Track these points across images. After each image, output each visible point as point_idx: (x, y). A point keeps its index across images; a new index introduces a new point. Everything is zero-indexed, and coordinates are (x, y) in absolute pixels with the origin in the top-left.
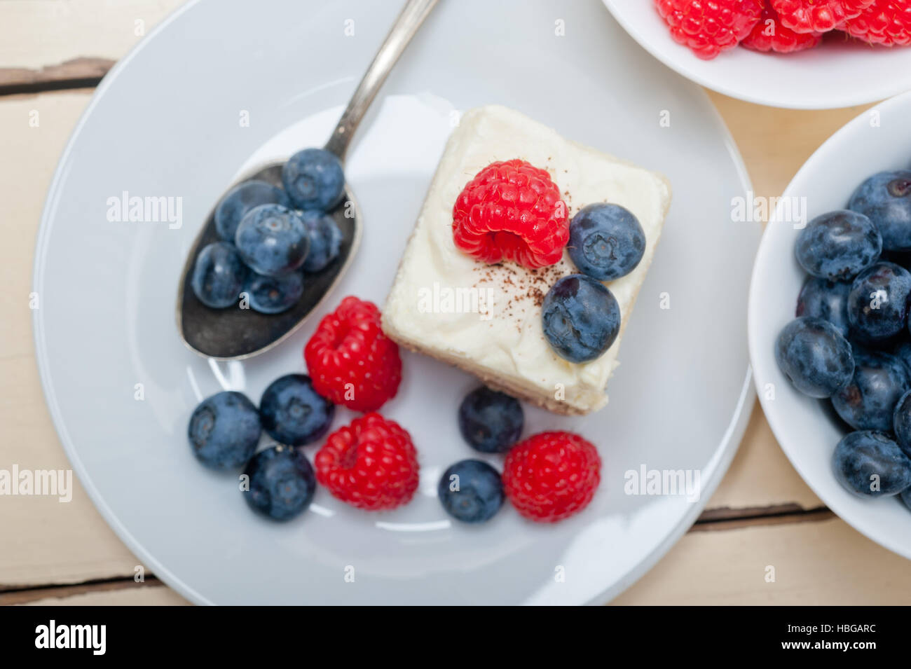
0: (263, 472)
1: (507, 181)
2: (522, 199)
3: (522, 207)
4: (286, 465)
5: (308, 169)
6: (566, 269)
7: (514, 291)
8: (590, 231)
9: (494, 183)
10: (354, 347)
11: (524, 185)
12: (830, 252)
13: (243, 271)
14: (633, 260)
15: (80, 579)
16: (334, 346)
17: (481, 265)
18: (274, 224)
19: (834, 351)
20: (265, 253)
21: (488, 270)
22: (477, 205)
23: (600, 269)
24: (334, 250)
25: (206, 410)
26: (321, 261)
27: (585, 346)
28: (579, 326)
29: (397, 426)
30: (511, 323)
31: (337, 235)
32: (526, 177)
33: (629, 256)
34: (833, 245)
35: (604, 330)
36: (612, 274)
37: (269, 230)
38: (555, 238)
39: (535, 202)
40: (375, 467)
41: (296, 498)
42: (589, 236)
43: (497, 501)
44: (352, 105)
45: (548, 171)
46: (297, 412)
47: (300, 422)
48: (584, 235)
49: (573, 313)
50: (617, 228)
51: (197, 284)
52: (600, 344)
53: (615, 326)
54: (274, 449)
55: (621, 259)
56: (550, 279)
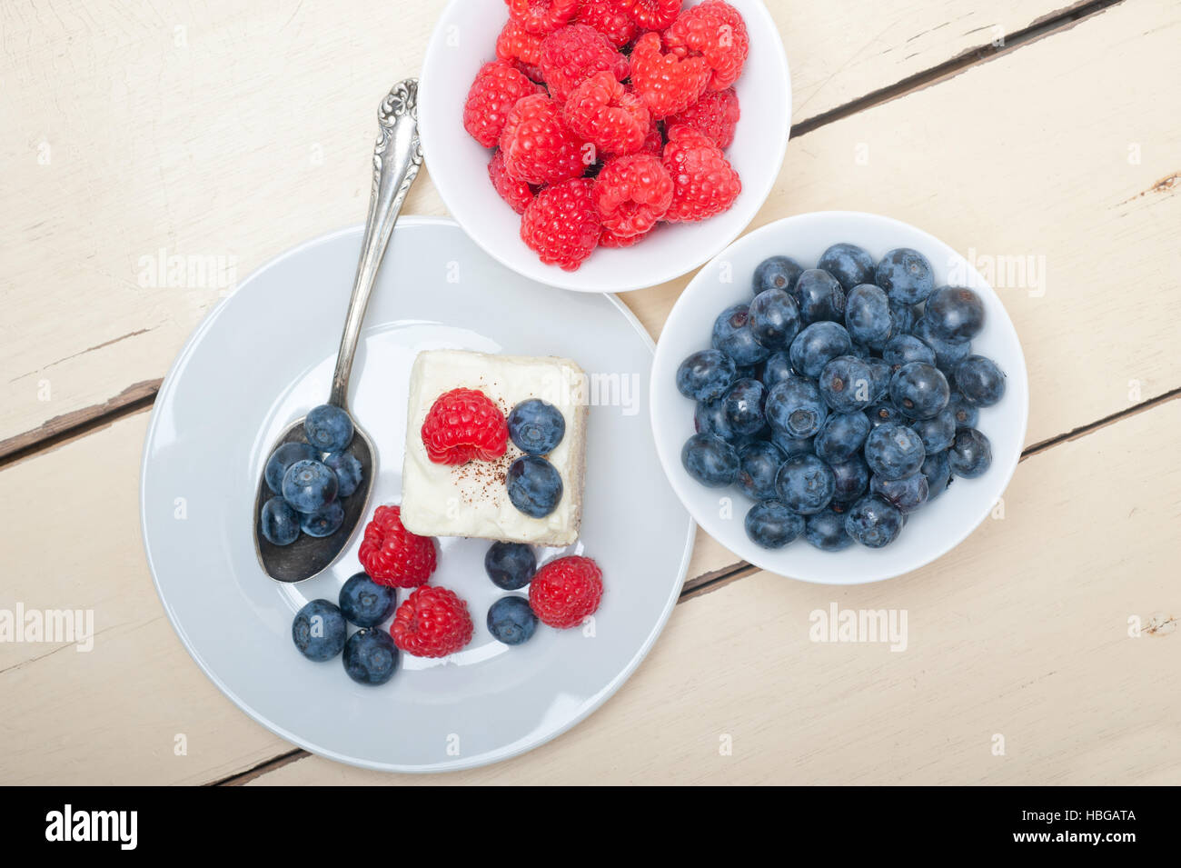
0: (356, 653)
1: (450, 410)
2: (464, 420)
3: (465, 426)
4: (371, 642)
5: (321, 424)
6: (515, 452)
7: (485, 479)
8: (521, 425)
9: (442, 414)
10: (392, 546)
11: (463, 409)
12: (697, 385)
13: (295, 516)
14: (558, 435)
15: (252, 767)
16: (377, 548)
17: (457, 466)
18: (307, 476)
19: (718, 456)
20: (306, 500)
21: (463, 469)
22: (435, 433)
23: (537, 448)
24: (358, 477)
25: (301, 621)
26: (350, 488)
27: (541, 507)
28: (531, 494)
29: (442, 590)
30: (489, 502)
31: (357, 466)
32: (462, 403)
33: (553, 434)
34: (697, 380)
35: (549, 492)
36: (546, 449)
37: (304, 481)
38: (496, 438)
39: (473, 419)
40: (432, 627)
41: (385, 664)
42: (521, 429)
43: (531, 623)
44: (338, 368)
45: (480, 389)
46: (367, 602)
47: (372, 608)
48: (518, 429)
49: (525, 487)
50: (538, 418)
51: (266, 533)
52: (551, 502)
53: (557, 487)
54: (359, 633)
55: (548, 438)
56: (507, 463)
